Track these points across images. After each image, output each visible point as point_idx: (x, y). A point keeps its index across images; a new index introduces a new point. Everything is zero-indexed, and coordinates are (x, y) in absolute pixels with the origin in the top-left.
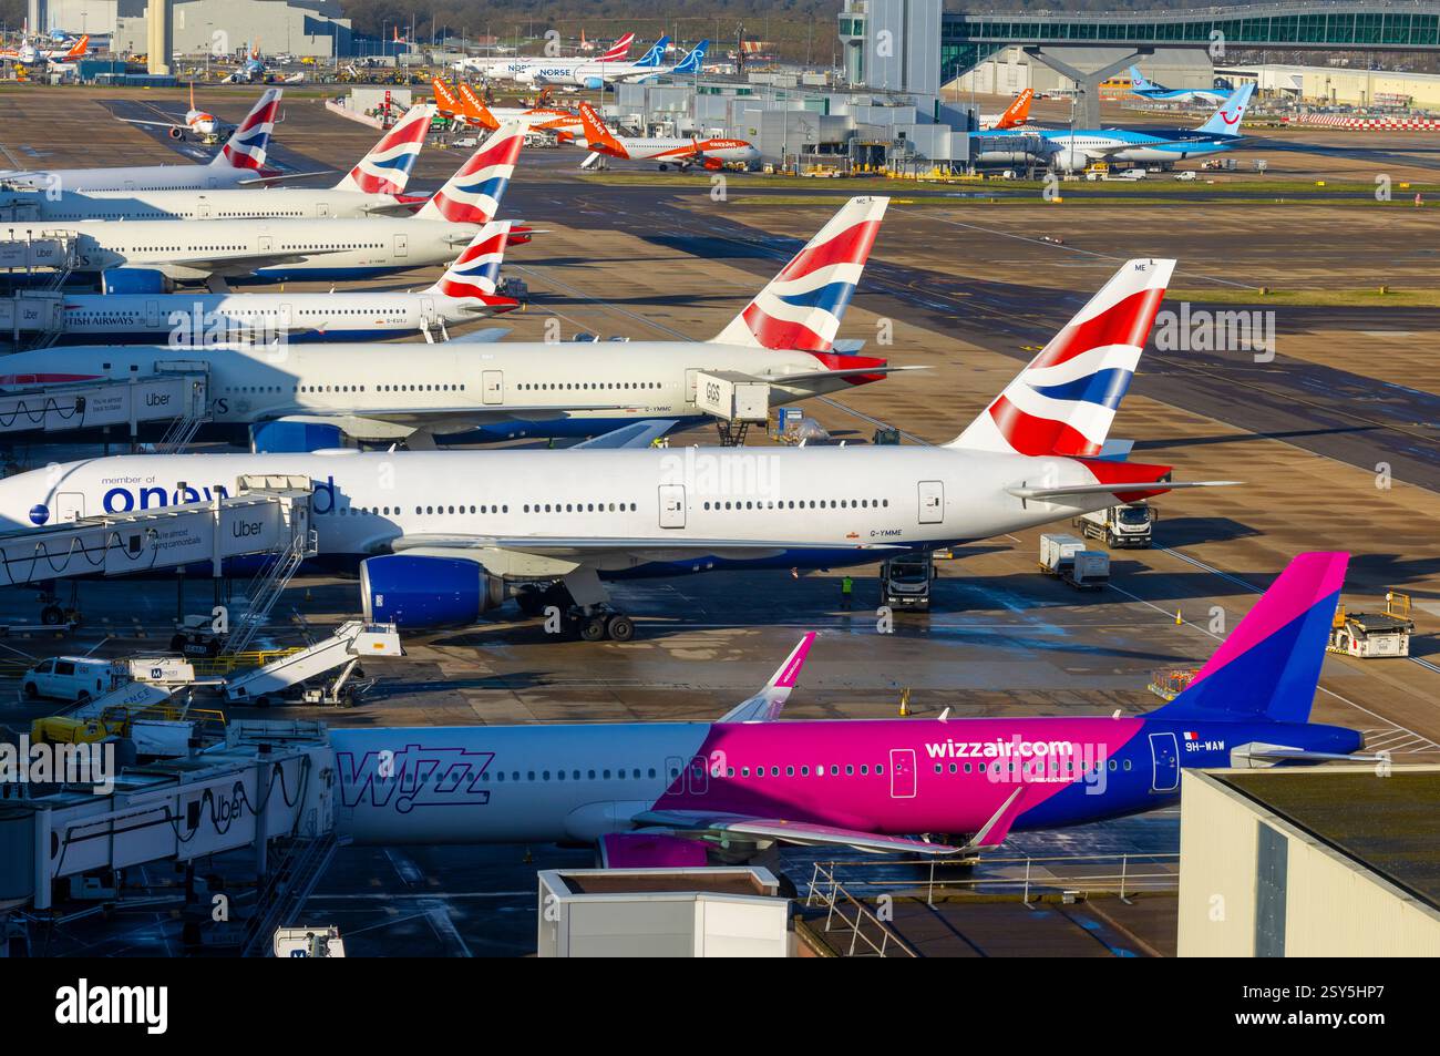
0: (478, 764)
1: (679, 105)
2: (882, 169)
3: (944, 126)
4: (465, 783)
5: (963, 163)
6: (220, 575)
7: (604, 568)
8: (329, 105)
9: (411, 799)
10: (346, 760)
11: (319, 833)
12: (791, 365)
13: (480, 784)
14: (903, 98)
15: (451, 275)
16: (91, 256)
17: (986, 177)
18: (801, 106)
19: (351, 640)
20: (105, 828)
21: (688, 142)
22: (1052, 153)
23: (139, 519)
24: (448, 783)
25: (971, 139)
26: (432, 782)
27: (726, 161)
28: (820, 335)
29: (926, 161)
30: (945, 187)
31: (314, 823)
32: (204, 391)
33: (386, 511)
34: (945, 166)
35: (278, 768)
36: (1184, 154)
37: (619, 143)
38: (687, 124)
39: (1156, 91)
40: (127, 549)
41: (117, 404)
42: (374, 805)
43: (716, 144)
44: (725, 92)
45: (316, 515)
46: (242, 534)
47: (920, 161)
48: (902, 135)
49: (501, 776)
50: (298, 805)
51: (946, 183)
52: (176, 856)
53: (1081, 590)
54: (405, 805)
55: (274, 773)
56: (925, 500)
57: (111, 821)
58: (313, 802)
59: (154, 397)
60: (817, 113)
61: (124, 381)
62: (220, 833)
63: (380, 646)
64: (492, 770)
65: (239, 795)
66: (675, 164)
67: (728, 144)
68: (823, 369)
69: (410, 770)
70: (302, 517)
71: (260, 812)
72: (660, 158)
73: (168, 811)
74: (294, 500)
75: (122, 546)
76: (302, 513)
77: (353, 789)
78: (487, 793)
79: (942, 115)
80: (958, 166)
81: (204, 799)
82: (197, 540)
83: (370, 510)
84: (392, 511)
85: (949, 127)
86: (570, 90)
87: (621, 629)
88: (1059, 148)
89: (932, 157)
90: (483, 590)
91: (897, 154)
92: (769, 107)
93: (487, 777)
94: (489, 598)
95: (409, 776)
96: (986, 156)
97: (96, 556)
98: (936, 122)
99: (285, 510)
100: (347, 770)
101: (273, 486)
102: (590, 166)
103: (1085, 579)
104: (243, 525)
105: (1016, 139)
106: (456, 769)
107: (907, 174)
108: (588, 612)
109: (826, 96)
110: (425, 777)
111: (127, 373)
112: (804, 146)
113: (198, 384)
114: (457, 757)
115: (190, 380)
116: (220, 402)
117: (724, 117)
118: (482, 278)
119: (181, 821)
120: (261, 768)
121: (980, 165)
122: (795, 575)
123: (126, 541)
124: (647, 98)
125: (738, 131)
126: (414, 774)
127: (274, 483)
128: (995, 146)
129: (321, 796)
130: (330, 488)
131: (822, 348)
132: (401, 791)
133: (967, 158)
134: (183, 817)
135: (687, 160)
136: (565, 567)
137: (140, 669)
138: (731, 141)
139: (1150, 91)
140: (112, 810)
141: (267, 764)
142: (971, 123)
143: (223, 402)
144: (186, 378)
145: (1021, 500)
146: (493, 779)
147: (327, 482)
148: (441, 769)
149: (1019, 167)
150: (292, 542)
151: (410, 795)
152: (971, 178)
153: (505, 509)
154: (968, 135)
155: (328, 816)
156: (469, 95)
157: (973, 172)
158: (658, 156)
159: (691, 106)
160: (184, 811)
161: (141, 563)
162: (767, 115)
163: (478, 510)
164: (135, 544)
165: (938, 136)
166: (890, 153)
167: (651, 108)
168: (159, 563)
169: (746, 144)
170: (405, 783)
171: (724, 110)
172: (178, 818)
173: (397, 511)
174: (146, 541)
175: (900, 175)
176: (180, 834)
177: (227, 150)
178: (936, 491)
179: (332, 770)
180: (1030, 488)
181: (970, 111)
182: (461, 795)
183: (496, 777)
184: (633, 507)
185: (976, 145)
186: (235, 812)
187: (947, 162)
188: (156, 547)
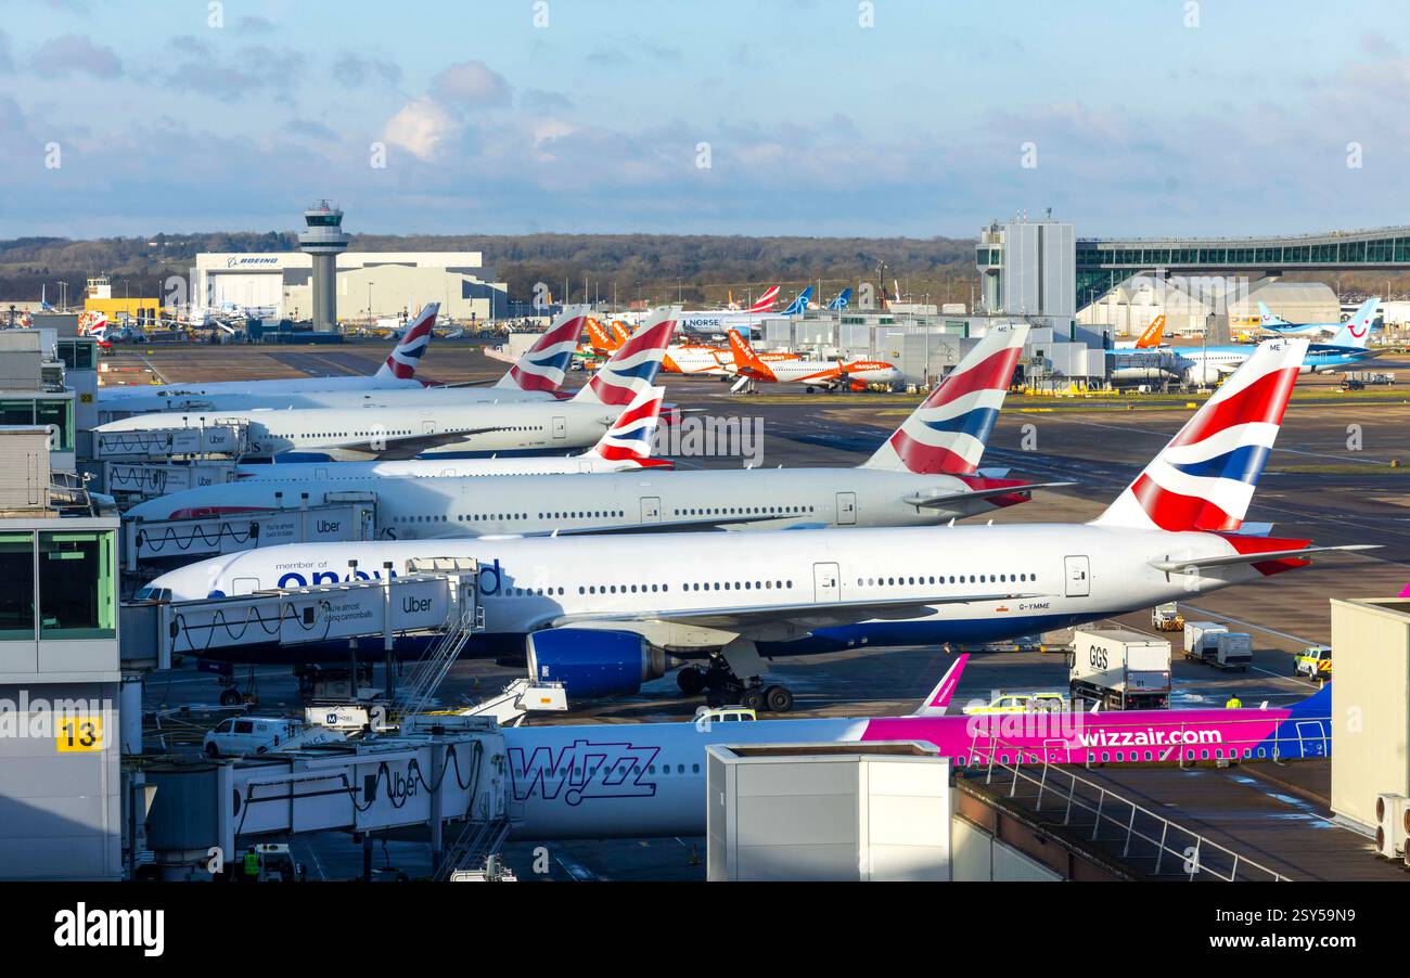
0: (644, 758)
1: (825, 337)
2: (1021, 388)
3: (1081, 343)
4: (632, 776)
5: (1099, 379)
6: (391, 648)
7: (762, 639)
8: (488, 352)
9: (580, 792)
10: (516, 756)
11: (492, 817)
12: (938, 488)
13: (646, 777)
14: (1040, 320)
15: (608, 440)
16: (261, 444)
17: (1122, 392)
18: (942, 330)
19: (519, 696)
20: (284, 791)
21: (835, 365)
22: (1185, 369)
23: (312, 592)
24: (616, 776)
25: (1107, 355)
26: (600, 775)
27: (871, 382)
28: (966, 459)
29: (1064, 378)
30: (1082, 400)
31: (487, 806)
32: (372, 518)
33: (551, 591)
34: (1082, 382)
35: (451, 751)
36: (1314, 367)
37: (766, 367)
38: (833, 352)
39: (1285, 326)
40: (302, 619)
41: (289, 530)
42: (544, 797)
43: (860, 367)
44: (868, 322)
45: (483, 597)
46: (412, 610)
47: (1058, 377)
48: (1040, 353)
49: (666, 769)
50: (470, 786)
51: (1084, 397)
52: (354, 826)
53: (1225, 670)
54: (574, 797)
55: (448, 755)
56: (1071, 575)
57: (291, 782)
58: (486, 786)
59: (325, 524)
60: (958, 335)
61: (295, 510)
62: (396, 807)
63: (548, 701)
64: (658, 763)
65: (414, 774)
66: (821, 386)
67: (872, 366)
68: (968, 490)
69: (579, 764)
70: (470, 595)
71: (434, 790)
72: (806, 381)
73: (346, 782)
74: (461, 577)
75: (297, 617)
76: (470, 591)
77: (524, 782)
78: (653, 786)
79: (1077, 334)
80: (1095, 382)
81: (381, 772)
82: (369, 614)
83: (535, 590)
84: (556, 591)
85: (1085, 344)
86: (719, 338)
87: (780, 700)
88: (1190, 363)
89: (1069, 374)
90: (645, 659)
91: (1035, 371)
92: (911, 331)
93: (652, 770)
94: (650, 667)
95: (578, 769)
96: (1120, 373)
97: (271, 625)
98: (1072, 340)
99: (452, 587)
100: (518, 764)
101: (440, 567)
102: (740, 390)
103: (1229, 659)
104: (412, 601)
105: (1150, 355)
106: (622, 763)
107: (1046, 391)
108: (747, 684)
109: (966, 320)
110: (593, 771)
111: (299, 502)
112: (946, 367)
113: (367, 512)
114: (623, 751)
115: (358, 507)
116: (388, 532)
117: (867, 345)
118: (638, 441)
119: (358, 793)
120: (434, 749)
121: (1117, 383)
122: (947, 649)
123: (300, 612)
124: (793, 332)
125: (882, 355)
126: (582, 767)
127: (442, 565)
128: (1129, 361)
129: (493, 781)
130: (496, 570)
131: (968, 471)
132: (571, 785)
133: (1103, 374)
134: (360, 789)
135: (833, 382)
136: (724, 638)
137: (317, 715)
138: (875, 363)
139: (1279, 326)
140: (292, 772)
141: (441, 745)
142: (1106, 343)
143: (391, 531)
144: (355, 506)
145: (1164, 573)
146: (659, 772)
147: (492, 563)
148: (609, 762)
149: (1155, 383)
150: (461, 617)
151: (579, 788)
152: (1107, 392)
153: (665, 588)
154: (1104, 352)
155: (500, 801)
156: (622, 331)
157: (1110, 387)
158: (804, 378)
159: (836, 335)
160: (361, 784)
161: (314, 633)
162: (909, 338)
163: (639, 589)
164: (309, 615)
165: (1074, 355)
166: (1028, 371)
167: (797, 340)
168: (332, 634)
169: (889, 366)
170: (574, 776)
171: (867, 338)
172: (356, 789)
173: (561, 591)
174: (319, 612)
175: (1039, 391)
176: (358, 803)
177: (390, 361)
178: (1082, 565)
179: (503, 757)
180: (1172, 562)
181: (1105, 332)
182: (628, 787)
183: (662, 770)
184: (789, 584)
185: (1111, 362)
186: (410, 790)
187: (1084, 378)
188: (330, 619)
